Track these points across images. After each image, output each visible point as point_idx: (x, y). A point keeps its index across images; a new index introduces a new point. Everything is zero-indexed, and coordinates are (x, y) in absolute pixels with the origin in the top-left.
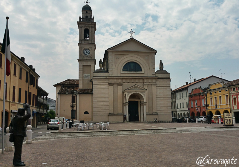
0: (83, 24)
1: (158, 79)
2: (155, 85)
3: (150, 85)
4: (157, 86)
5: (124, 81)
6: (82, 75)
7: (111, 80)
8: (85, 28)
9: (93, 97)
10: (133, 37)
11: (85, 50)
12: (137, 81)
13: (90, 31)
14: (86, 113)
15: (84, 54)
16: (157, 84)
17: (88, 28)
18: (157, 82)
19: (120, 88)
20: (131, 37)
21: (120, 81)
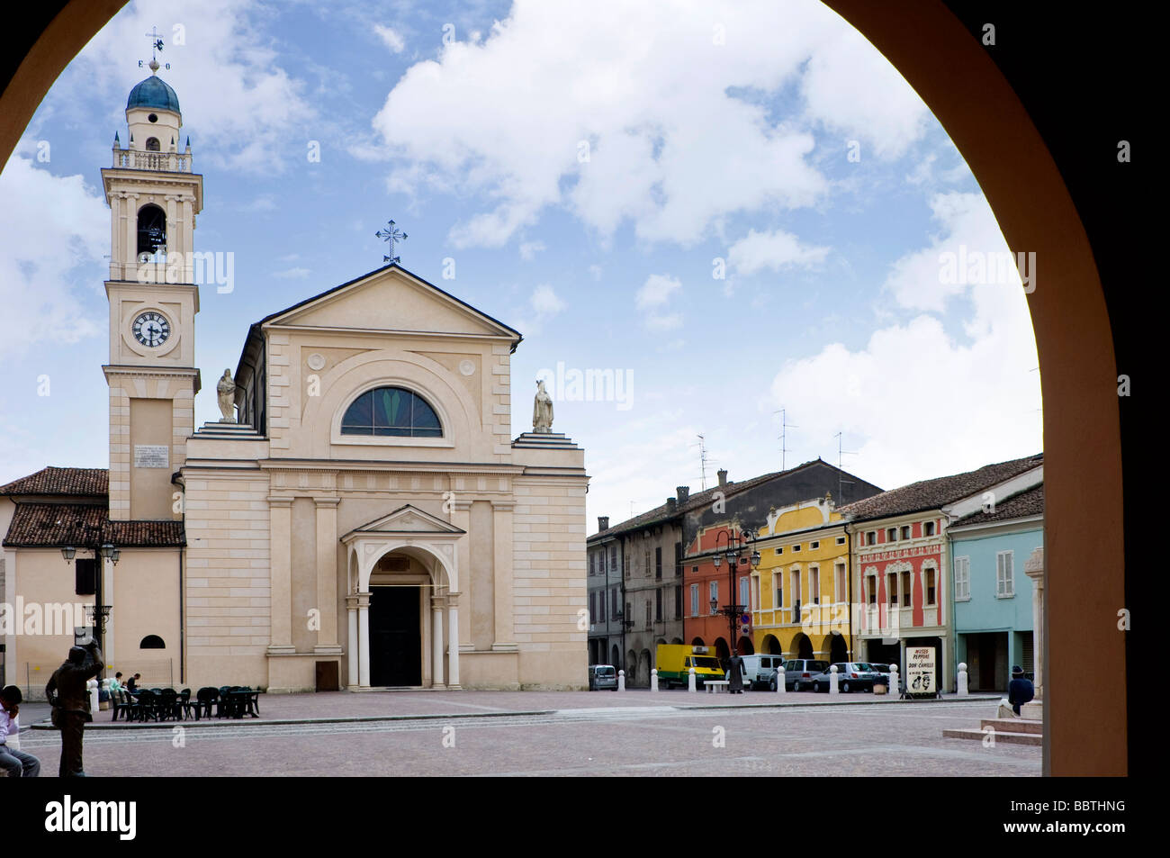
0: (134, 181)
1: (524, 474)
2: (509, 507)
3: (484, 508)
4: (516, 510)
5: (349, 482)
6: (127, 448)
7: (280, 480)
8: (145, 201)
9: (189, 563)
10: (398, 259)
11: (143, 316)
12: (415, 484)
13: (170, 219)
14: (152, 642)
15: (139, 336)
16: (519, 501)
17: (158, 202)
18: (519, 491)
19: (326, 517)
20: (386, 258)
21: (328, 481)
